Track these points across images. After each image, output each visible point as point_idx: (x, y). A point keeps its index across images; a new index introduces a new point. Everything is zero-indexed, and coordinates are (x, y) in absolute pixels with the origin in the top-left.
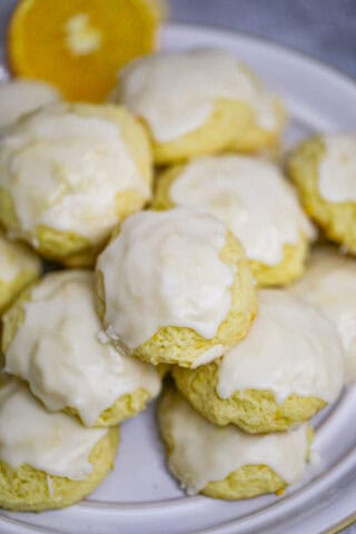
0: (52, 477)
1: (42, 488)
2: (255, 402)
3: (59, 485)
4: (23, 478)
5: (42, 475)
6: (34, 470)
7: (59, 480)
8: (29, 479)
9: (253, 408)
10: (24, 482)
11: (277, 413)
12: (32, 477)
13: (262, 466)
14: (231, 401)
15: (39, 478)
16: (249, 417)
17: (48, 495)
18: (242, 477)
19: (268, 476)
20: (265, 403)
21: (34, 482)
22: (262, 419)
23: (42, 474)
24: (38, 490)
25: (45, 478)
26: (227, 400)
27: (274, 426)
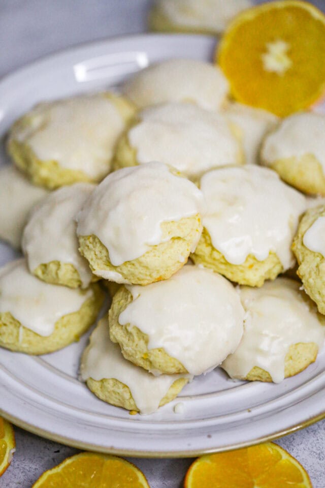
0: (24, 328)
1: (15, 334)
2: (136, 338)
3: (27, 336)
4: (5, 322)
5: (18, 325)
6: (13, 318)
7: (29, 332)
8: (8, 324)
9: (133, 341)
10: (5, 325)
11: (146, 354)
12: (11, 323)
13: (125, 386)
14: (124, 328)
15: (15, 326)
16: (127, 346)
17: (18, 340)
18: (110, 385)
19: (127, 396)
20: (142, 343)
21: (11, 328)
22: (134, 352)
23: (17, 323)
24: (11, 334)
25: (19, 327)
26: (122, 326)
27: (141, 363)
